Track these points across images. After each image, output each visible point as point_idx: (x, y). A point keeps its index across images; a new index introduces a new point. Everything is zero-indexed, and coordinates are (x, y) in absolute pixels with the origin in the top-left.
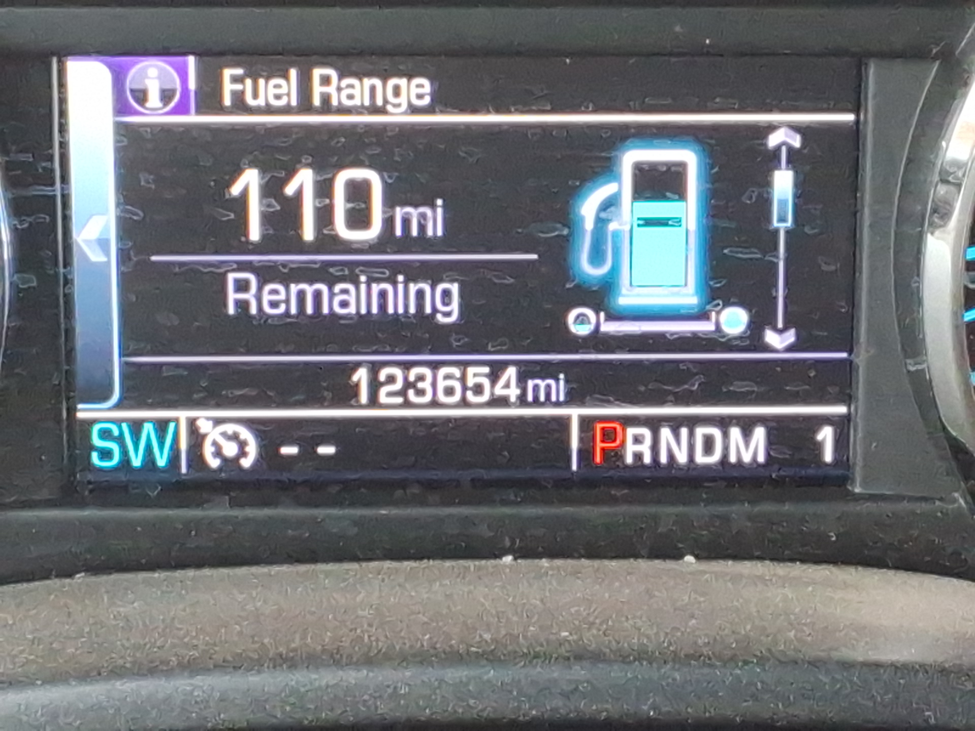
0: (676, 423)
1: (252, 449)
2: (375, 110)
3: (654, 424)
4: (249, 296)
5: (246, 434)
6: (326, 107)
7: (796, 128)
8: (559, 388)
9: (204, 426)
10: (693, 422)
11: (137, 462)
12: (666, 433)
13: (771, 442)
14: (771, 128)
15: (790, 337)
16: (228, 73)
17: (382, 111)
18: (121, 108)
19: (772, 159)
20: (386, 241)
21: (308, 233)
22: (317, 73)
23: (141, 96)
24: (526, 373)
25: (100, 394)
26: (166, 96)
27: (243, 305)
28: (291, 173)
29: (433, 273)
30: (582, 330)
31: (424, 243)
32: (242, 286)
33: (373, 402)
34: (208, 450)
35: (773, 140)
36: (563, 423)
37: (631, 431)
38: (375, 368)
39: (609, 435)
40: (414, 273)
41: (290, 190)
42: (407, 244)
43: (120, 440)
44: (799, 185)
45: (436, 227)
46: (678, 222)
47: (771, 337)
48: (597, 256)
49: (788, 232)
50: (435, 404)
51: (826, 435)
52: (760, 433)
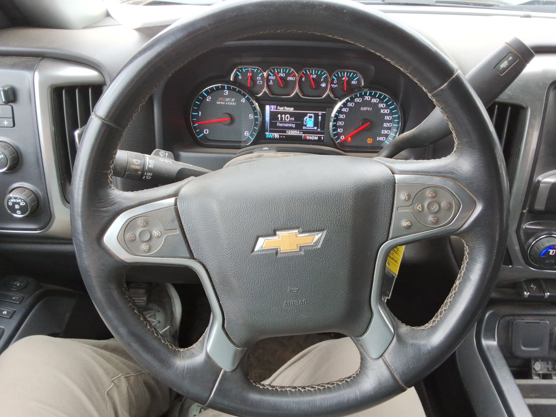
0: (311, 136)
1: (279, 136)
2: (289, 110)
3: (309, 136)
4: (279, 124)
5: (278, 135)
6: (285, 110)
7: (321, 113)
8: (302, 133)
9: (275, 135)
10: (312, 136)
11: (270, 137)
12: (310, 137)
13: (318, 138)
14: (319, 113)
15: (320, 129)
16: (278, 107)
17: (290, 110)
18: (270, 109)
19: (319, 116)
20: (290, 121)
21: (284, 120)
22: (285, 107)
23: (272, 108)
24: (300, 131)
25: (267, 132)
26: (274, 108)
27: (278, 125)
28: (282, 115)
29: (293, 123)
30: (304, 128)
31: (292, 121)
32: (278, 124)
33: (288, 133)
34: (275, 136)
35: (319, 114)
36: (302, 136)
37: (307, 136)
38: (288, 131)
39: (306, 137)
40: (292, 123)
41: (282, 116)
42: (291, 121)
43: (269, 135)
44: (321, 117)
45: (293, 120)
46: (311, 120)
47: (318, 130)
48: (305, 122)
49: (320, 121)
50: (293, 134)
51: (322, 137)
52: (317, 137)
